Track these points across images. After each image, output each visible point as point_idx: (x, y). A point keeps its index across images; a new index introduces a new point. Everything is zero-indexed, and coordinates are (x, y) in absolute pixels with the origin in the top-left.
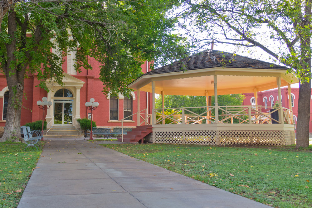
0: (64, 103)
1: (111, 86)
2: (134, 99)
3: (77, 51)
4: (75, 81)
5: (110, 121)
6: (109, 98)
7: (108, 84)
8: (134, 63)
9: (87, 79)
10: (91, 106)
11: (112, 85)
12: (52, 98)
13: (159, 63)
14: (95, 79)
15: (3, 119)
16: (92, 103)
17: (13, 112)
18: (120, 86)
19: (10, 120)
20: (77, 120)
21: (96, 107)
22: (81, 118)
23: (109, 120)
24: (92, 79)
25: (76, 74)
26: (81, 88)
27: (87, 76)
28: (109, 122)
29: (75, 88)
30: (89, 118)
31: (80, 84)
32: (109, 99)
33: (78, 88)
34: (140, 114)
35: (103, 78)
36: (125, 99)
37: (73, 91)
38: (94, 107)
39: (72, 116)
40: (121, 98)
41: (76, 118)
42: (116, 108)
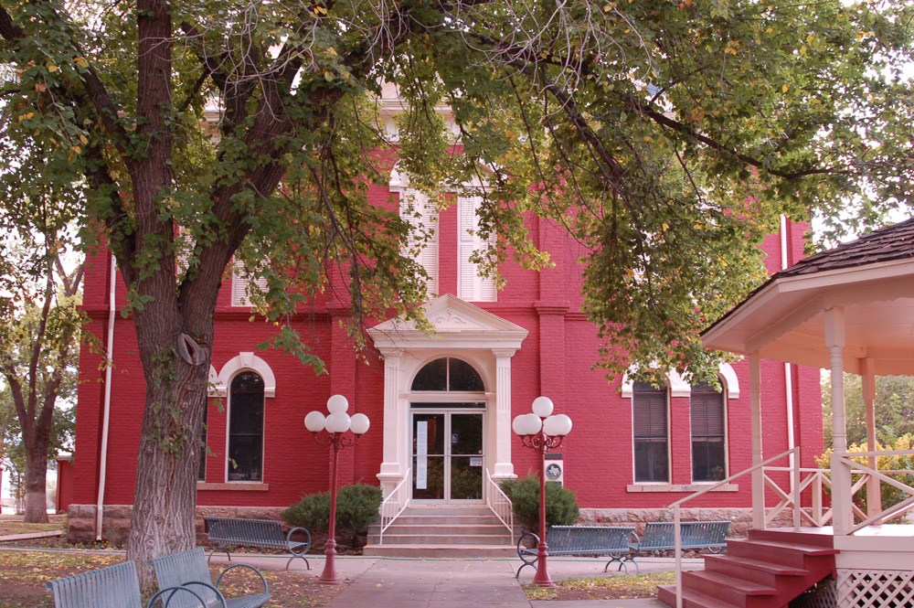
0: (448, 414)
1: (632, 341)
2: (734, 394)
3: (485, 196)
4: (488, 328)
5: (637, 486)
6: (627, 393)
7: (619, 335)
8: (731, 230)
9: (538, 317)
10: (535, 431)
11: (638, 336)
12: (404, 396)
13: (845, 227)
14: (570, 317)
15: (230, 479)
16: (543, 419)
17: (159, 469)
18: (671, 338)
19: (146, 506)
20: (500, 485)
21: (561, 437)
22: (515, 476)
23: (631, 482)
24: (557, 317)
25: (496, 300)
26: (513, 354)
27: (538, 304)
28: (630, 489)
29: (490, 356)
30: (550, 475)
31: (510, 337)
32: (632, 396)
33: (503, 357)
34: (766, 472)
35: (598, 308)
36: (695, 395)
37: (481, 367)
38: (552, 437)
39: (480, 468)
40: (676, 392)
41: (498, 474)
42: (661, 433)
